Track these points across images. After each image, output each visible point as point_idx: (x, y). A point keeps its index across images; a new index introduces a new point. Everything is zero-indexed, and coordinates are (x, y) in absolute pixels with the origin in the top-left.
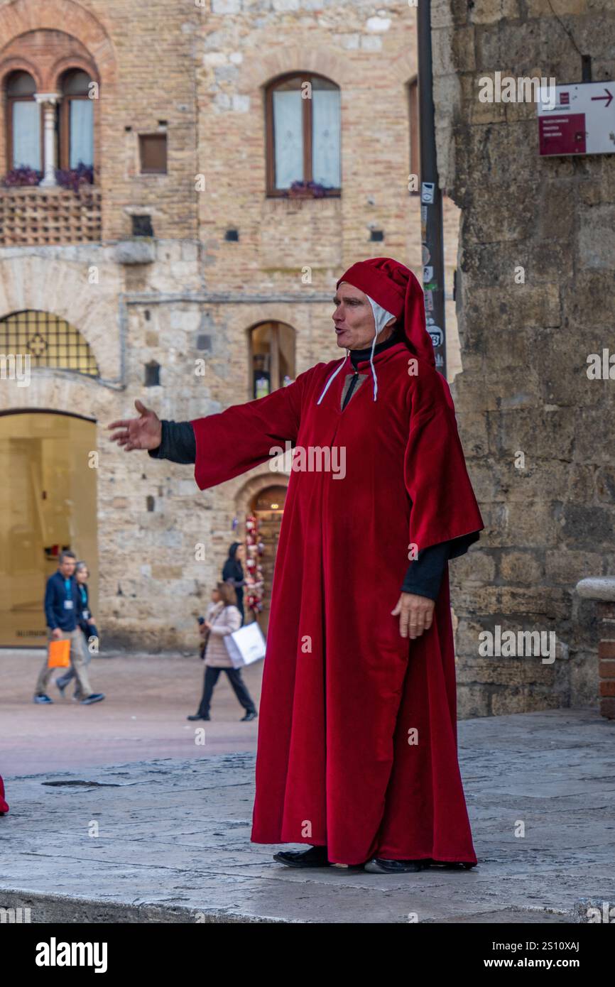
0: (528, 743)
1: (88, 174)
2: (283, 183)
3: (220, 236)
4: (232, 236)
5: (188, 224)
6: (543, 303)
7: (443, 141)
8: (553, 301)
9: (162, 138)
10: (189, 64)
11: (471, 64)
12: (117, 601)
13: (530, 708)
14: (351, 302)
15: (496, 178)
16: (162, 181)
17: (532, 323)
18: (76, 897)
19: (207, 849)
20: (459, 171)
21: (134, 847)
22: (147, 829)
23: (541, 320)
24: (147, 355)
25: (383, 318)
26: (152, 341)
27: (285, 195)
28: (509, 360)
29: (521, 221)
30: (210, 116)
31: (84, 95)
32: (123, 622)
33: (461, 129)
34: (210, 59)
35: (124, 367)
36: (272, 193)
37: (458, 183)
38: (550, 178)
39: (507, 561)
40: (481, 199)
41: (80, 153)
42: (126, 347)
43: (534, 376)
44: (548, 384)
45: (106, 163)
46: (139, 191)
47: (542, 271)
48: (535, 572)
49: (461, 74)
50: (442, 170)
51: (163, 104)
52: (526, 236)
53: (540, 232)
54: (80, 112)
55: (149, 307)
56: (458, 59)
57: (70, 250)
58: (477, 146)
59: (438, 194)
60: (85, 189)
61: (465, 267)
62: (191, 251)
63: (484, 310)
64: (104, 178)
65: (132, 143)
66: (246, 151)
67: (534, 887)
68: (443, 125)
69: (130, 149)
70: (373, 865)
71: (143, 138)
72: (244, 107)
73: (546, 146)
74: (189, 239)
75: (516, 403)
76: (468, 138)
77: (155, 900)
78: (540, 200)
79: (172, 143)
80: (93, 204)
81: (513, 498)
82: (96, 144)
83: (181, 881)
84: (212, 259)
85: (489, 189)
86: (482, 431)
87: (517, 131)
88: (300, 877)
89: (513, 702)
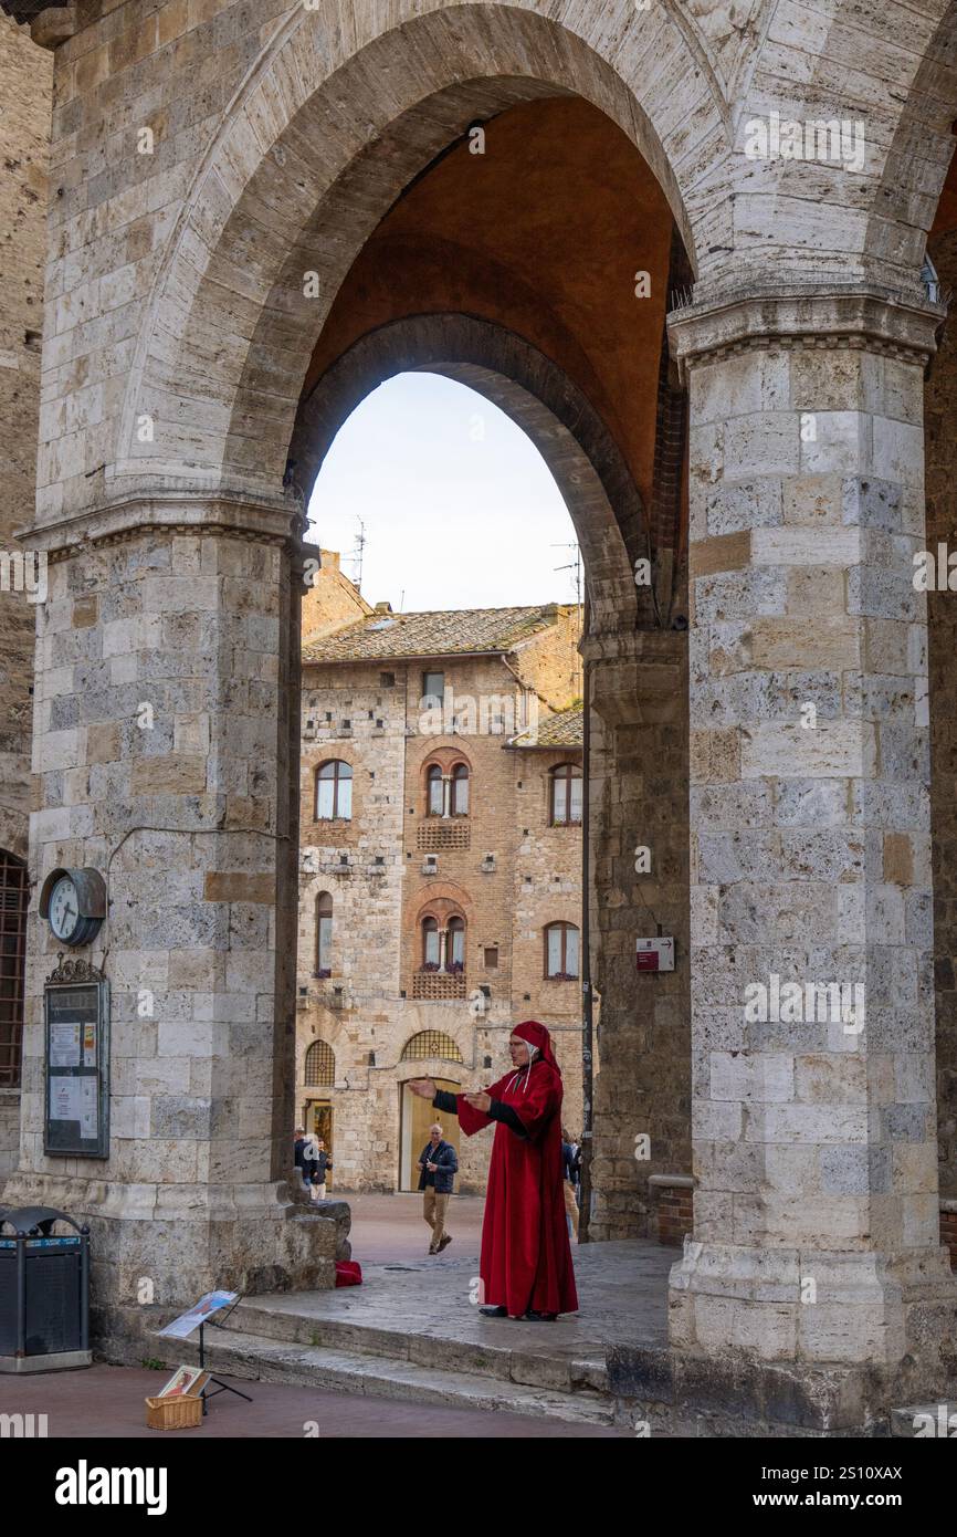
0: (621, 1256)
1: (461, 966)
2: (552, 973)
3: (521, 997)
4: (527, 997)
5: (506, 991)
6: (638, 1041)
7: (593, 962)
8: (642, 1040)
9: (496, 950)
10: (509, 916)
11: (606, 927)
12: (468, 1171)
13: (628, 1237)
14: (517, 1044)
15: (617, 981)
16: (495, 970)
17: (632, 1050)
18: (380, 1328)
19: (451, 1306)
20: (600, 976)
21: (416, 1304)
22: (425, 1294)
23: (637, 1049)
24: (486, 1053)
25: (533, 1049)
26: (488, 1046)
27: (552, 978)
28: (621, 1068)
29: (629, 1002)
30: (518, 940)
31: (461, 929)
32: (470, 1182)
33: (601, 957)
34: (519, 914)
35: (474, 1059)
36: (546, 977)
37: (599, 982)
38: (642, 981)
39: (619, 1165)
40: (610, 990)
41: (457, 957)
42: (475, 1050)
43: (633, 1076)
44: (639, 1079)
45: (469, 961)
46: (484, 975)
47: (637, 1025)
48: (631, 1171)
49: (602, 931)
50: (592, 976)
51: (495, 935)
52: (631, 1008)
53: (637, 1007)
54: (458, 937)
55: (487, 1030)
56: (600, 924)
57: (451, 1002)
58: (608, 965)
59: (590, 987)
60: (459, 973)
61: (602, 1022)
62: (507, 1005)
63: (610, 1043)
64: (468, 969)
65: (481, 952)
66: (535, 957)
67: (600, 1331)
68: (593, 954)
69: (480, 955)
70: (524, 1317)
71: (487, 950)
72: (534, 937)
73: (640, 966)
74: (507, 998)
75: (624, 1088)
76: (605, 962)
77: (417, 1331)
78: (637, 992)
79: (500, 953)
80: (462, 981)
81: (622, 1134)
82: (465, 952)
83: (433, 1322)
84: (517, 1009)
85: (614, 985)
86: (608, 1101)
87: (627, 958)
88: (491, 1322)
89: (620, 1234)
